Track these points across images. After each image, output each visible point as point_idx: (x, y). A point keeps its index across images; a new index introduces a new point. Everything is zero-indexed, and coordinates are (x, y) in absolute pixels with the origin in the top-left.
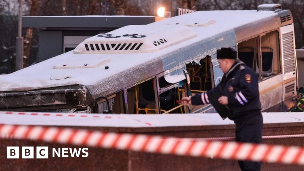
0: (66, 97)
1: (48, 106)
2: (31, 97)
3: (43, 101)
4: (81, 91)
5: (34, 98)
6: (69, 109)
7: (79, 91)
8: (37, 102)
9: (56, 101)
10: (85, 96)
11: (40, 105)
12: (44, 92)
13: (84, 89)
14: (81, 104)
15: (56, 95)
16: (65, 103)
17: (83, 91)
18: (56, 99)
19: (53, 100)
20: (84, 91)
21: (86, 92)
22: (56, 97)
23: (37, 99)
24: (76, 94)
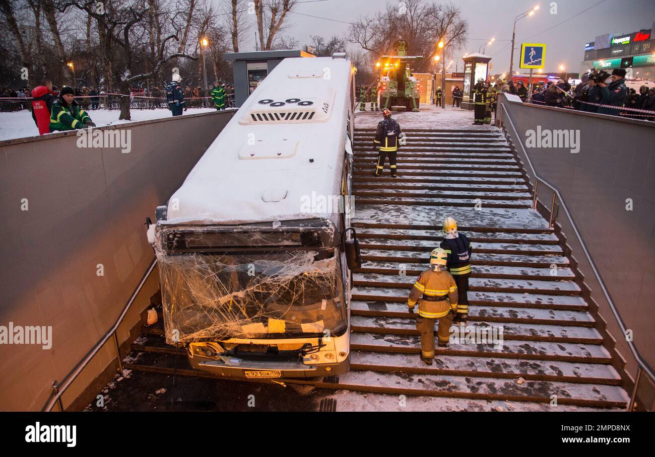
0: (301, 236)
1: (272, 246)
2: (245, 234)
3: (264, 240)
4: (326, 230)
5: (250, 236)
6: (305, 251)
7: (322, 230)
8: (256, 241)
9: (285, 241)
10: (332, 236)
11: (260, 245)
12: (265, 229)
13: (331, 226)
14: (325, 246)
15: (285, 234)
16: (300, 244)
17: (329, 231)
18: (285, 239)
19: (280, 240)
20: (331, 229)
21: (334, 231)
22: (285, 237)
23: (255, 238)
24: (318, 234)
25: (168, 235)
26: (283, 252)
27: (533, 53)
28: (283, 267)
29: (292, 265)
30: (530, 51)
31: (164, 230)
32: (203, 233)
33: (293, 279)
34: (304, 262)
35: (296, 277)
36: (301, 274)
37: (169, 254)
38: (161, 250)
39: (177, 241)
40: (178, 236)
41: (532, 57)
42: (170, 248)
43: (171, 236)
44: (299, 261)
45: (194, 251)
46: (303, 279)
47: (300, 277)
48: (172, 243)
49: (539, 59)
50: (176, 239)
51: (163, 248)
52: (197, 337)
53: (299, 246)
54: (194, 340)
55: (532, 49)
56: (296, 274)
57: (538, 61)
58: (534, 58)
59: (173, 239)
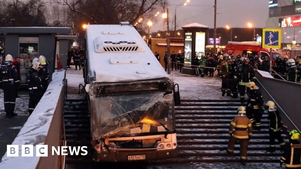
0: (159, 85)
1: (145, 91)
2: (134, 85)
3: (142, 88)
4: (170, 82)
5: (136, 86)
6: (160, 93)
7: (168, 82)
8: (139, 88)
9: (151, 87)
10: (172, 85)
11: (140, 90)
12: (143, 82)
14: (168, 89)
15: (152, 84)
19: (149, 87)
24: (166, 83)
25: (98, 87)
26: (150, 93)
27: (271, 36)
28: (150, 99)
29: (154, 98)
30: (269, 35)
31: (96, 85)
32: (115, 86)
33: (155, 104)
34: (159, 97)
35: (156, 103)
36: (159, 102)
37: (96, 97)
38: (93, 95)
39: (101, 90)
40: (102, 87)
41: (271, 40)
42: (97, 94)
43: (99, 88)
44: (157, 97)
45: (109, 94)
46: (159, 104)
47: (158, 103)
48: (99, 91)
49: (277, 41)
50: (101, 89)
51: (94, 94)
52: (108, 135)
53: (157, 90)
54: (107, 137)
55: (270, 33)
56: (156, 102)
57: (275, 42)
58: (273, 40)
59: (100, 89)
